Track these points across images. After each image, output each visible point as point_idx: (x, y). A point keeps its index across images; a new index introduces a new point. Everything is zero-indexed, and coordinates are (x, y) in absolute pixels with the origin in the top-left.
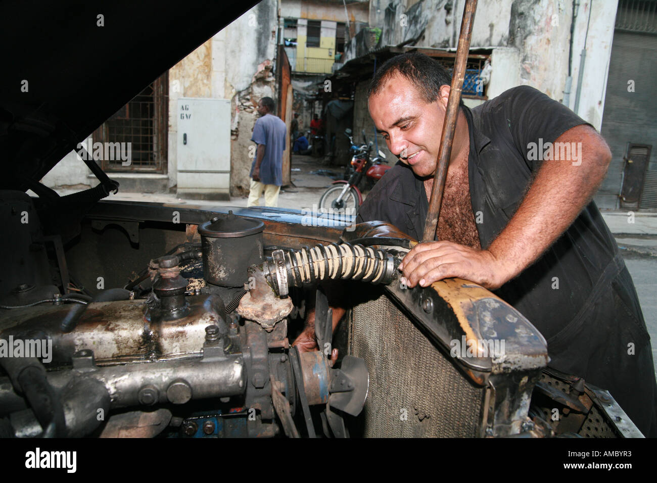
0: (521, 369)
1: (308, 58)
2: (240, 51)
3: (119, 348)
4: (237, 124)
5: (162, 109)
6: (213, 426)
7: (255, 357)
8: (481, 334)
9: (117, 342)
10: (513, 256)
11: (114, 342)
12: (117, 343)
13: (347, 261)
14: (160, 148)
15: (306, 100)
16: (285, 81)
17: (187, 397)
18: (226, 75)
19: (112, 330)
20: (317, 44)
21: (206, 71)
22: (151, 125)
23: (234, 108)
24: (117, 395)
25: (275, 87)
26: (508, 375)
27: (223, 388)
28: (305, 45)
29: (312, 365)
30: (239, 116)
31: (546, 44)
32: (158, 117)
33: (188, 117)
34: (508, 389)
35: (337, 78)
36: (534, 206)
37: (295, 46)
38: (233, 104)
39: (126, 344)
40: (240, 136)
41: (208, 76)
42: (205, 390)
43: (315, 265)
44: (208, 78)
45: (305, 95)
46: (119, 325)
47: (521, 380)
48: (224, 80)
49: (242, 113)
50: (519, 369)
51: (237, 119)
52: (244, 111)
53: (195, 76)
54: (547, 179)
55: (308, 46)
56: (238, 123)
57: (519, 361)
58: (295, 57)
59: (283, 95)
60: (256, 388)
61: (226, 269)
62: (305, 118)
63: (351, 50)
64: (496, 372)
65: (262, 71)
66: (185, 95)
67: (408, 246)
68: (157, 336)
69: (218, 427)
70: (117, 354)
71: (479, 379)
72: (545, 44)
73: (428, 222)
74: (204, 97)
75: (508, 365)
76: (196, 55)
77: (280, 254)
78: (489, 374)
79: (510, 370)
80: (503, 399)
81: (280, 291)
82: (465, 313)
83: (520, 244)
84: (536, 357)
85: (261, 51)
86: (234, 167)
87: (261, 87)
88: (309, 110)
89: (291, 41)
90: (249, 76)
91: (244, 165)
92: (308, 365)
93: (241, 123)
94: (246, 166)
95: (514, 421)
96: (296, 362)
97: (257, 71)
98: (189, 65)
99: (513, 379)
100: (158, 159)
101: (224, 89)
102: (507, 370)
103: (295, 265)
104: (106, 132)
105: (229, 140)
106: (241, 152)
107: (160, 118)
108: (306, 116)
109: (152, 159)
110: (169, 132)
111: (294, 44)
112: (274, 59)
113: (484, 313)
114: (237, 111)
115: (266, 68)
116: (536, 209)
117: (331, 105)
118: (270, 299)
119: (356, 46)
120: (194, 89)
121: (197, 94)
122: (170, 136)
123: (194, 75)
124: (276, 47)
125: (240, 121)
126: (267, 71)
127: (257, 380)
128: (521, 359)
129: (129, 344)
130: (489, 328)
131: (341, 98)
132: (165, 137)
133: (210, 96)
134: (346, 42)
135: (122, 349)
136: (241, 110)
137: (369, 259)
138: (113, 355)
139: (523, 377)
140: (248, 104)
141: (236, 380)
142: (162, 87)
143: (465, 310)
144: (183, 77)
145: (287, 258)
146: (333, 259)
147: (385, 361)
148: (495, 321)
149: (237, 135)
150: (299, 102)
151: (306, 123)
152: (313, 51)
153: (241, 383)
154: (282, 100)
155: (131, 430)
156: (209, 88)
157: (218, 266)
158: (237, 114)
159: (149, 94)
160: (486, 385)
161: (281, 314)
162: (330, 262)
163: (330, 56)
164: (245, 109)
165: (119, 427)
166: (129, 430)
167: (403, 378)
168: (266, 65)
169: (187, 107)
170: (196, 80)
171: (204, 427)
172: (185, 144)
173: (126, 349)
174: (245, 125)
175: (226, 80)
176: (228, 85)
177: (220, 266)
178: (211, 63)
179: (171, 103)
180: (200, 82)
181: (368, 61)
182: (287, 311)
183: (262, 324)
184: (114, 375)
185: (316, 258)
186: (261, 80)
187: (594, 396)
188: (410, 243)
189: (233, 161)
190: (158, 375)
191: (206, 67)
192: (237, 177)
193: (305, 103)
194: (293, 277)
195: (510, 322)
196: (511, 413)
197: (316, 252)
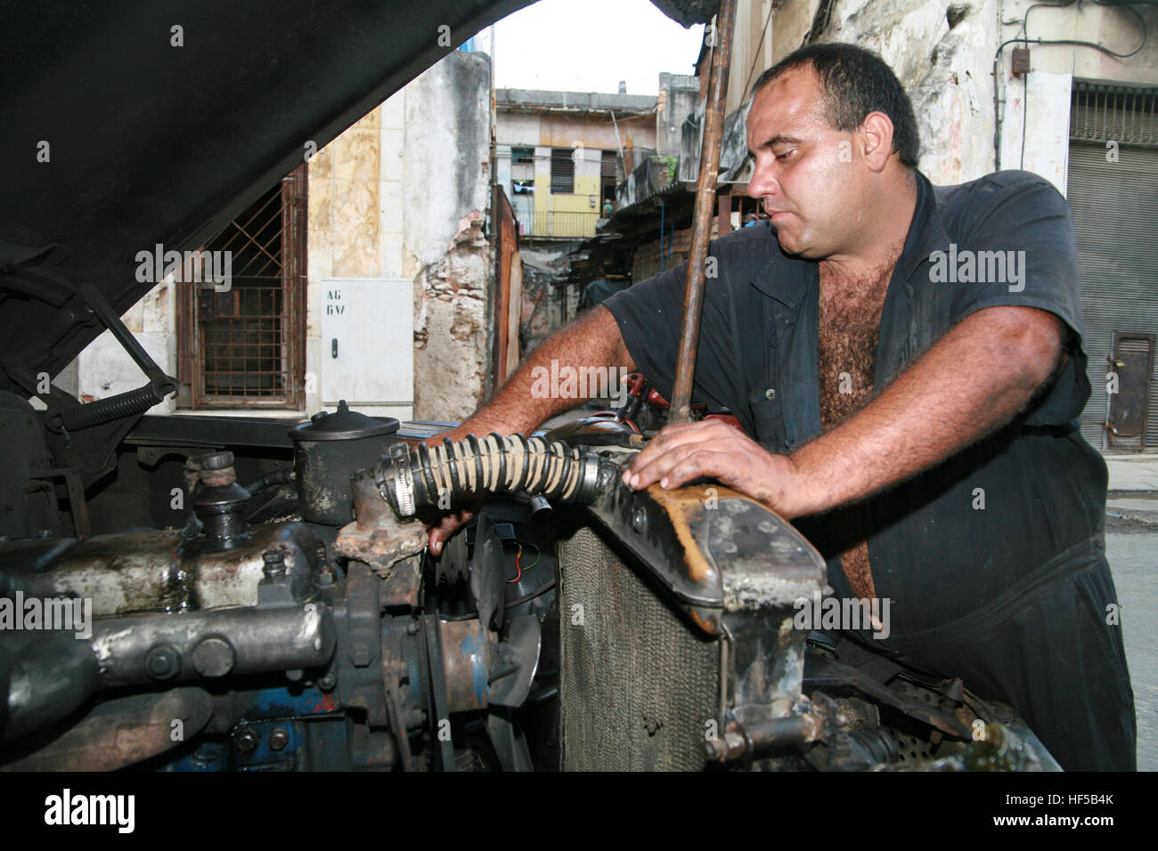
0: (778, 603)
1: (554, 212)
2: (428, 197)
3: (127, 597)
4: (425, 321)
5: (296, 298)
6: (285, 736)
7: (355, 615)
8: (709, 548)
9: (125, 587)
10: (828, 476)
11: (120, 587)
12: (124, 589)
13: (514, 459)
14: (292, 366)
15: (552, 284)
16: (508, 246)
17: (227, 665)
18: (405, 238)
19: (118, 568)
20: (569, 189)
21: (371, 232)
22: (278, 327)
23: (420, 294)
24: (110, 663)
25: (489, 256)
26: (755, 615)
27: (288, 652)
28: (549, 190)
29: (462, 641)
30: (429, 308)
31: (954, 167)
32: (289, 312)
33: (340, 310)
34: (759, 641)
35: (602, 242)
36: (894, 409)
37: (531, 193)
38: (418, 286)
39: (140, 590)
40: (430, 342)
41: (374, 240)
42: (258, 655)
43: (460, 465)
44: (373, 244)
45: (551, 275)
46: (130, 560)
47: (781, 624)
48: (401, 247)
49: (432, 302)
50: (772, 602)
51: (424, 313)
52: (435, 299)
53: (353, 241)
54: (933, 374)
55: (553, 192)
56: (427, 318)
57: (771, 589)
58: (531, 212)
59: (504, 270)
60: (357, 667)
61: (332, 494)
62: (550, 314)
63: (627, 196)
64: (732, 607)
65: (467, 230)
66: (334, 274)
67: (628, 442)
68: (192, 578)
69: (295, 740)
70: (124, 608)
71: (708, 623)
72: (951, 167)
73: (673, 412)
74: (367, 276)
75: (753, 596)
76: (353, 207)
77: (403, 448)
78: (720, 611)
79: (756, 604)
80: (752, 659)
81: (401, 509)
82: (687, 518)
83: (847, 462)
84: (801, 582)
85: (464, 197)
86: (421, 395)
87: (466, 257)
88: (558, 300)
89: (524, 185)
90: (444, 239)
91: (438, 392)
92: (454, 639)
93: (432, 318)
94: (440, 394)
95: (776, 699)
96: (432, 633)
97: (458, 230)
98: (341, 224)
99: (766, 621)
100: (289, 384)
101: (401, 262)
102: (751, 604)
103: (426, 465)
104: (200, 341)
105: (411, 349)
106: (433, 369)
107: (293, 314)
108: (553, 311)
109: (279, 386)
110: (308, 338)
111: (529, 189)
112: (487, 210)
113: (720, 519)
114: (424, 299)
115: (472, 225)
116: (895, 415)
117: (593, 288)
118: (386, 523)
119: (636, 190)
120: (350, 263)
121: (356, 271)
122: (309, 344)
123: (350, 240)
124: (490, 188)
125: (430, 316)
126: (474, 230)
127: (358, 653)
128: (774, 585)
129: (144, 590)
130: (725, 540)
131: (609, 276)
132: (301, 346)
133: (379, 275)
134: (619, 183)
135: (132, 600)
136: (433, 297)
137: (553, 459)
138: (118, 609)
139: (783, 619)
140: (442, 286)
141: (309, 638)
142: (295, 262)
143: (688, 515)
144: (332, 243)
145: (413, 456)
146: (490, 456)
147: (604, 650)
148: (737, 531)
149: (425, 341)
150: (541, 287)
151: (554, 323)
152: (562, 200)
153: (318, 642)
154: (502, 278)
155: (138, 729)
156: (376, 261)
157: (319, 490)
158: (425, 304)
159: (274, 275)
160: (720, 634)
161: (402, 547)
162: (485, 460)
163: (593, 207)
164: (438, 295)
165: (117, 723)
166: (134, 730)
167: (627, 670)
168: (473, 219)
169: (338, 294)
170: (353, 248)
171: (270, 737)
172: (335, 356)
173: (140, 599)
174: (439, 323)
175: (404, 246)
176: (408, 254)
177: (321, 491)
178: (378, 217)
179: (310, 288)
180: (361, 252)
181: (651, 210)
182: (414, 544)
183: (371, 563)
184: (107, 630)
185: (461, 454)
186: (465, 245)
187: (980, 707)
188: (631, 438)
189: (418, 385)
190: (180, 628)
191: (371, 226)
192: (426, 412)
193: (551, 289)
194: (422, 485)
195: (765, 534)
196: (771, 682)
197: (462, 447)
